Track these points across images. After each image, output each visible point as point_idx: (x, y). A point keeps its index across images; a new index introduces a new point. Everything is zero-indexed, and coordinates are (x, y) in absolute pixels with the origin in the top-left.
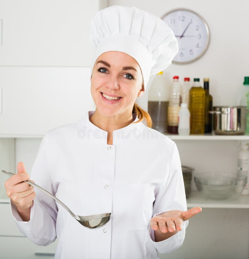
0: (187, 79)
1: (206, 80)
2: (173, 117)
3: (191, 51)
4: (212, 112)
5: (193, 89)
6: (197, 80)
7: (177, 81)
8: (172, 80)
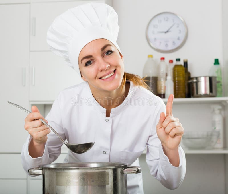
0: (171, 61)
1: (185, 61)
2: (161, 87)
3: (174, 42)
4: (190, 81)
5: (176, 66)
6: (178, 60)
7: (164, 61)
8: (160, 60)
